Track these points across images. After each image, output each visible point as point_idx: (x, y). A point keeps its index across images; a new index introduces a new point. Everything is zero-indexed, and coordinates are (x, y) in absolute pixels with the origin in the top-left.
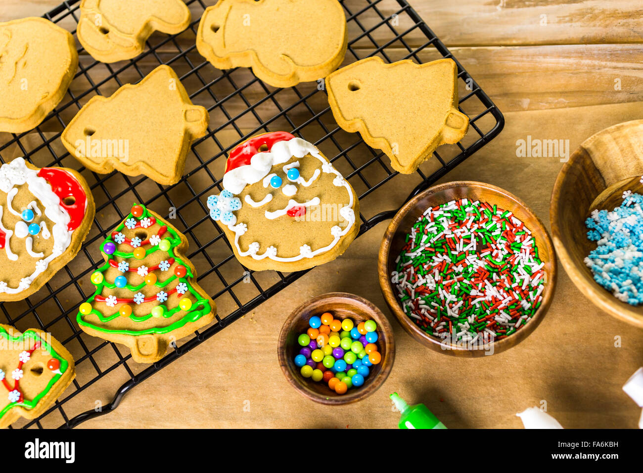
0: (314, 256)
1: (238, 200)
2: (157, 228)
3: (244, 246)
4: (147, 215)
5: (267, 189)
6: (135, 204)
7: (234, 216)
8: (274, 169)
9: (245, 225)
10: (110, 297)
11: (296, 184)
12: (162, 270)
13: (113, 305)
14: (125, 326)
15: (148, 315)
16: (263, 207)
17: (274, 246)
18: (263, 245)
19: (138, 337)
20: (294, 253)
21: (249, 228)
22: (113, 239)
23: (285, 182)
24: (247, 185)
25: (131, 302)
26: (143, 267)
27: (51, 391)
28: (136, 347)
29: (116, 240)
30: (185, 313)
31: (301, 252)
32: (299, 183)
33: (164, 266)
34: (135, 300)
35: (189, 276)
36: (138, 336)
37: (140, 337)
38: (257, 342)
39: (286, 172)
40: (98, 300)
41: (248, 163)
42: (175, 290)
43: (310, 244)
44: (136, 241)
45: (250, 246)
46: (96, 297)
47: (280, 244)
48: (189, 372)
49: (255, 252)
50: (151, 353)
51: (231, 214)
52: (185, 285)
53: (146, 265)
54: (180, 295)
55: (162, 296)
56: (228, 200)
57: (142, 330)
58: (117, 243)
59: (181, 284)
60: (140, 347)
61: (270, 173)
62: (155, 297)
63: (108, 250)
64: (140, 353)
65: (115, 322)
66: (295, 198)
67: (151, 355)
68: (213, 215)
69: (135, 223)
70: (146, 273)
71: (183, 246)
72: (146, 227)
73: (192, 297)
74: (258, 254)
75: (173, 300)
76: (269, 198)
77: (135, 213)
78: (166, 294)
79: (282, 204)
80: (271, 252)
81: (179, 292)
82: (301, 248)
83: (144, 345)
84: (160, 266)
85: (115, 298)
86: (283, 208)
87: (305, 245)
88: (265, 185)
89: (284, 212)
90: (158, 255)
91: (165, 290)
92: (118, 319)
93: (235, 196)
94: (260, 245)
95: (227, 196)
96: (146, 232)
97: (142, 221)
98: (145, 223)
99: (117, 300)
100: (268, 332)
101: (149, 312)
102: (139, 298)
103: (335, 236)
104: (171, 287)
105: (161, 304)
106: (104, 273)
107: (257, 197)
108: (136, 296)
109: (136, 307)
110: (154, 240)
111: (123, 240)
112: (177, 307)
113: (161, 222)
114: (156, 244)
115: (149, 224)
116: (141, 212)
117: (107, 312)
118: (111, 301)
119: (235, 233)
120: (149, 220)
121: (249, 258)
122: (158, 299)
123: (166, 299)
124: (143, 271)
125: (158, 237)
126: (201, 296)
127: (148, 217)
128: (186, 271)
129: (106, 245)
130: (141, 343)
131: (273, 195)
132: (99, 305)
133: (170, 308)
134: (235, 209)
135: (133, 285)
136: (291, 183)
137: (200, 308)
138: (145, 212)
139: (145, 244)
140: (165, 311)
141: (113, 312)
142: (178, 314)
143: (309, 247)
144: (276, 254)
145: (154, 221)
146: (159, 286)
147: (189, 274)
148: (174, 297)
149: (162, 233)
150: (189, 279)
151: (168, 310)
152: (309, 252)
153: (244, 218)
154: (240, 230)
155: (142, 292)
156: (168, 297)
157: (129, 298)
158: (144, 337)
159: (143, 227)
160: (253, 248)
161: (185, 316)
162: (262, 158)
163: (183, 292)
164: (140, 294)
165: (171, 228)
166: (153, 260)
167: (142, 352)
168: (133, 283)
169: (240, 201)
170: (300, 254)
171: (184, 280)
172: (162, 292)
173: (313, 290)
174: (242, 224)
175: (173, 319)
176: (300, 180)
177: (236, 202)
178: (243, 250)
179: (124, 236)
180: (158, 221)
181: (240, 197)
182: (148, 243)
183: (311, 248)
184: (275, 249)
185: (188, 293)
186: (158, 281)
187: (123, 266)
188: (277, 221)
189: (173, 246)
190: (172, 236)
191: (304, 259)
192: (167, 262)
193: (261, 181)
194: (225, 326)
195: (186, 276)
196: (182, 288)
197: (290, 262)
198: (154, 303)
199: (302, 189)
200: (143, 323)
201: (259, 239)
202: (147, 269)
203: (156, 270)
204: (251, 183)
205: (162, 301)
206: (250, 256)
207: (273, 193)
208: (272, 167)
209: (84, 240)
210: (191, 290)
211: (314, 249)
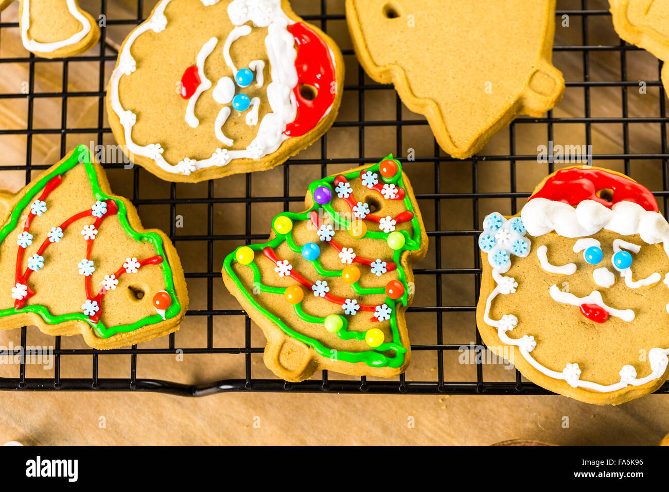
0: (578, 387)
1: (528, 244)
2: (399, 209)
3: (497, 311)
4: (397, 181)
5: (577, 255)
6: (391, 155)
7: (509, 263)
8: (602, 234)
9: (516, 285)
10: (286, 262)
11: (617, 274)
12: (373, 271)
13: (281, 275)
14: (281, 312)
15: (320, 318)
16: (555, 276)
17: (537, 338)
18: (522, 326)
19: (288, 338)
20: (555, 366)
21: (520, 291)
22: (334, 185)
23: (604, 262)
24: (554, 232)
25: (307, 287)
26: (351, 250)
27: (138, 331)
28: (278, 348)
29: (337, 190)
30: (366, 347)
31: (565, 370)
32: (622, 275)
33: (378, 268)
34: (314, 288)
35: (401, 301)
36: (290, 336)
37: (292, 340)
38: (430, 435)
39: (616, 250)
40: (267, 253)
41: (574, 204)
42: (373, 309)
43: (583, 367)
44: (362, 209)
45: (505, 317)
46: (267, 248)
47: (546, 341)
48: (318, 414)
49: (506, 329)
50: (292, 369)
51: (507, 258)
52: (390, 311)
53: (355, 250)
54: (375, 319)
55: (351, 307)
56: (515, 236)
57: (299, 332)
58: (336, 194)
59: (385, 306)
60: (283, 352)
61: (593, 236)
62: (341, 300)
63: (319, 197)
64: (279, 360)
65: (272, 298)
66: (603, 292)
67: (290, 371)
68: (483, 242)
69: (376, 182)
70: (350, 261)
71: (418, 254)
72: (387, 197)
73: (389, 332)
74: (508, 333)
75: (362, 320)
76: (570, 269)
77: (385, 170)
78: (358, 307)
79: (582, 288)
80: (526, 343)
81: (376, 315)
82: (569, 365)
83: (289, 353)
84: (372, 264)
85: (290, 267)
86: (579, 295)
87: (576, 365)
88: (576, 249)
89: (577, 302)
90: (379, 246)
91: (360, 299)
92: (277, 296)
93: (527, 236)
94: (518, 324)
95: (518, 229)
96: (383, 204)
97: (386, 186)
98: (389, 191)
99: (293, 272)
100: (453, 433)
101: (321, 314)
102: (321, 288)
103: (622, 379)
104: (370, 301)
105: (342, 314)
106: (296, 222)
107: (556, 257)
108: (318, 283)
109: (310, 297)
110: (387, 224)
111: (347, 196)
112: (361, 333)
113: (411, 204)
114: (386, 231)
115: (393, 197)
116: (393, 172)
117: (268, 278)
118: (284, 268)
119: (495, 285)
120: (396, 191)
121: (493, 332)
122: (344, 306)
123: (354, 313)
124: (347, 256)
125: (394, 222)
126: (401, 339)
127: (397, 186)
128: (402, 294)
129: (321, 188)
130: (287, 348)
131: (577, 269)
132: (265, 262)
133: (352, 327)
134: (516, 254)
135: (322, 265)
136: (612, 269)
137: (390, 354)
138: (396, 177)
139: (371, 221)
140: (343, 328)
141: (277, 284)
142: (357, 342)
143: (579, 372)
144: (530, 350)
145: (401, 196)
146: (355, 290)
147: (403, 300)
148: (366, 316)
149: (402, 219)
150: (399, 306)
151: (348, 329)
152: (577, 377)
153: (521, 273)
154: (506, 286)
155: (329, 282)
156: (357, 311)
157: (307, 279)
158: (296, 342)
159: (383, 196)
160: (507, 322)
161: (364, 351)
162: (596, 213)
163: (381, 319)
164: (325, 283)
165: (418, 222)
166: (369, 250)
167: (282, 361)
168: (324, 263)
169: (529, 248)
170: (562, 372)
171: (392, 304)
172: (355, 301)
173: (546, 417)
174: (512, 279)
175: (346, 344)
176: (627, 273)
177: (523, 246)
178: (492, 316)
179: (351, 191)
180: (406, 200)
181: (533, 240)
182: (376, 221)
183: (581, 375)
184: (535, 344)
185: (387, 323)
186: (359, 283)
187: (326, 232)
188: (561, 306)
189: (407, 248)
190: (413, 233)
191: (564, 381)
192: (385, 264)
193: (575, 239)
194: (405, 393)
195: (398, 300)
196: (383, 313)
197: (542, 374)
198: (336, 307)
199: (620, 286)
200: (305, 323)
201: (522, 315)
202: (354, 256)
203: (364, 264)
204: (560, 232)
205: (347, 313)
206: (496, 330)
207: (579, 266)
208: (602, 230)
209: (293, 155)
210: (392, 322)
211: (584, 377)
